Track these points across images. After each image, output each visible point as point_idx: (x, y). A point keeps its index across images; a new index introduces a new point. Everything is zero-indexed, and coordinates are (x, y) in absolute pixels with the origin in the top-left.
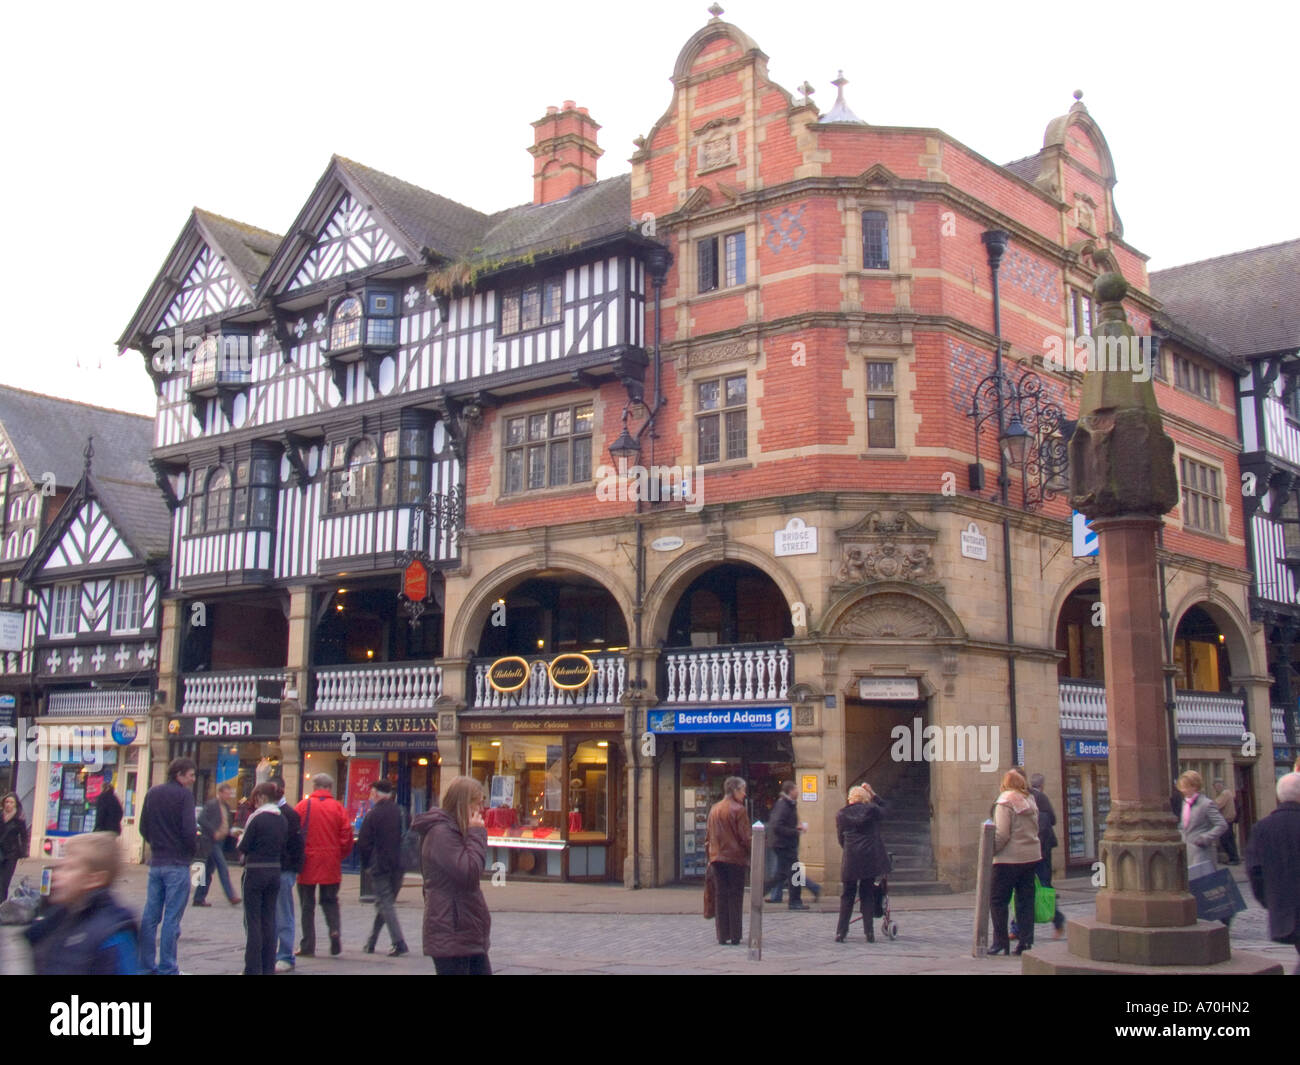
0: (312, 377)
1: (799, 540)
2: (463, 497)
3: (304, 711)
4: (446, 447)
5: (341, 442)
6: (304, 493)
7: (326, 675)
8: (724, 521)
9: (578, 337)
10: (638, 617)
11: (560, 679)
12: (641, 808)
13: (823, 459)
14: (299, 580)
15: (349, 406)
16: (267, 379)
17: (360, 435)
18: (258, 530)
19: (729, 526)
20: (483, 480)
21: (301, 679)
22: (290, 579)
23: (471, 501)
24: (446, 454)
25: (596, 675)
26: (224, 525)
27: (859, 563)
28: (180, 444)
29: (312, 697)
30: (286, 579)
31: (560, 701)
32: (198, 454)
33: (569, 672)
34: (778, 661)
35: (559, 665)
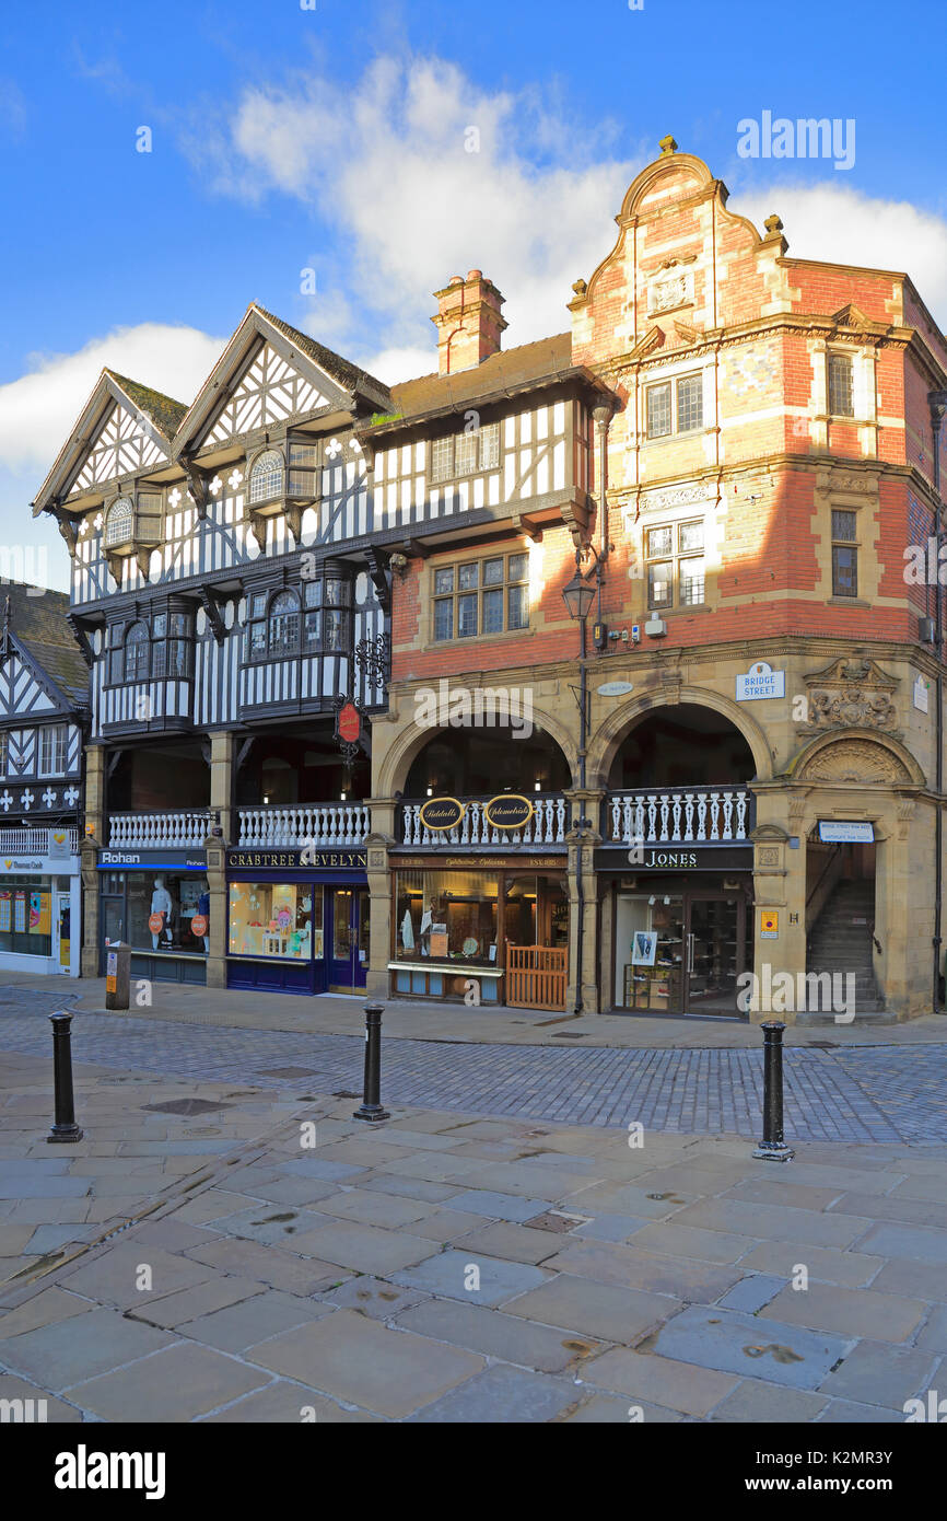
0: (229, 532)
1: (765, 685)
2: (388, 646)
3: (230, 847)
4: (370, 597)
5: (260, 593)
6: (221, 645)
7: (249, 814)
8: (678, 666)
9: (519, 482)
10: (582, 759)
11: (496, 819)
12: (585, 941)
13: (791, 603)
14: (219, 726)
15: (270, 559)
16: (183, 536)
17: (282, 586)
18: (178, 680)
19: (684, 670)
20: (411, 629)
21: (225, 817)
22: (210, 726)
23: (396, 649)
24: (369, 605)
25: (534, 814)
26: (143, 674)
27: (826, 708)
28: (96, 601)
29: (236, 835)
30: (206, 726)
31: (495, 839)
32: (116, 610)
33: (506, 812)
34: (735, 803)
35: (496, 805)
